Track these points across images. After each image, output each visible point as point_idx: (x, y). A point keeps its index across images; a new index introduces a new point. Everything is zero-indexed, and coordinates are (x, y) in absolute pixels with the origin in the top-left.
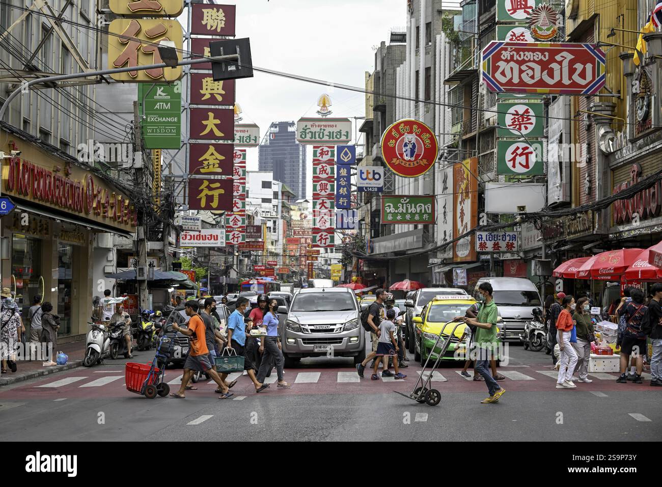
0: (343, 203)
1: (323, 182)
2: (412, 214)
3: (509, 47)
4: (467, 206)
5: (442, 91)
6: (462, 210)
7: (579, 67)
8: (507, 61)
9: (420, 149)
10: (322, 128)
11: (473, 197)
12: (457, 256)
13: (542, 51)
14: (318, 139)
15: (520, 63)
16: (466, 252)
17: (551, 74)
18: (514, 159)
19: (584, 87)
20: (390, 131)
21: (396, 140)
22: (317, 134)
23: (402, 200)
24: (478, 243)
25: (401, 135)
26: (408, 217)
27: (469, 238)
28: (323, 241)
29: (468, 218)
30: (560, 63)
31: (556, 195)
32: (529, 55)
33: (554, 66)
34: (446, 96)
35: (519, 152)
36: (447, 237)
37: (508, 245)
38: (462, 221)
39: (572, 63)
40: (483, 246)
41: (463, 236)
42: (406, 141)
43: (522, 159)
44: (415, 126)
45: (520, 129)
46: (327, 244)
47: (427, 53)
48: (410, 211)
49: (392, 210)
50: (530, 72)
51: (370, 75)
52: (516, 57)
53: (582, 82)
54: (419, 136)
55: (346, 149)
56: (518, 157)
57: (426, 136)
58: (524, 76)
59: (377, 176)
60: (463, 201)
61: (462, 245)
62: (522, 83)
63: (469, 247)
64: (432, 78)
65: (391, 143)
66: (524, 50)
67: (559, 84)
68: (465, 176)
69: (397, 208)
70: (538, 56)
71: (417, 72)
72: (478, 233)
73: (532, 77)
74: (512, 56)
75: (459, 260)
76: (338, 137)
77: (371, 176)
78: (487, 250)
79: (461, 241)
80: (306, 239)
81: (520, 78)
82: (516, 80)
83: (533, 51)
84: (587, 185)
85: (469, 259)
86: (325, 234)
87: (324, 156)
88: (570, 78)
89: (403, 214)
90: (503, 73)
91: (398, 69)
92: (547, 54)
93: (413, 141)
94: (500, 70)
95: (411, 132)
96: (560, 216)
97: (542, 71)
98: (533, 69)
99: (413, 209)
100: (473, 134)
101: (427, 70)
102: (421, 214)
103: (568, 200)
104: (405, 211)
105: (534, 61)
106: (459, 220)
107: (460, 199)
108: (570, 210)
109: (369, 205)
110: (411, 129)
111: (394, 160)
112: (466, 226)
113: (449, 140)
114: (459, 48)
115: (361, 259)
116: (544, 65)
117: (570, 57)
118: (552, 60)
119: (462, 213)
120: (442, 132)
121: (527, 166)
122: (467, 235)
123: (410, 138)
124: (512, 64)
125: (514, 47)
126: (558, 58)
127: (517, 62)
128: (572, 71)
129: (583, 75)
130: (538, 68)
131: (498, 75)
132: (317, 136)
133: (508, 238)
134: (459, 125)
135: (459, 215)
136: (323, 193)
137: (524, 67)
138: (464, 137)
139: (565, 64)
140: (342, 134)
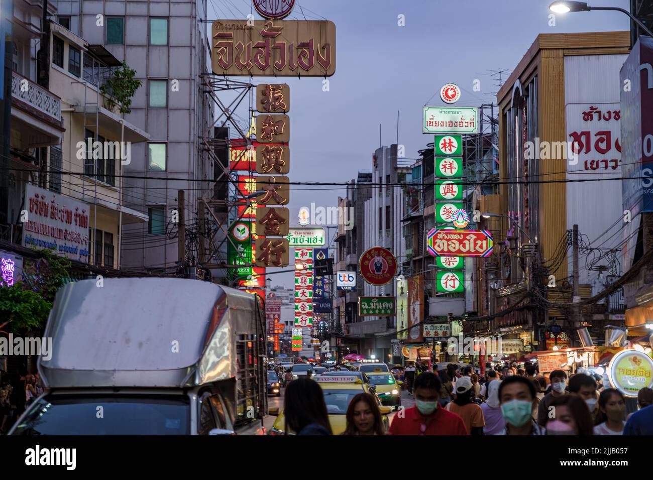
0: (319, 292)
1: (303, 276)
2: (380, 310)
3: (442, 232)
4: (417, 307)
5: (399, 226)
6: (414, 308)
7: (479, 242)
8: (441, 239)
9: (385, 266)
10: (303, 235)
11: (421, 300)
12: (411, 338)
13: (459, 234)
14: (299, 243)
15: (448, 240)
16: (417, 336)
17: (464, 246)
18: (446, 283)
19: (482, 253)
20: (365, 255)
21: (369, 261)
22: (298, 240)
23: (373, 301)
24: (425, 331)
25: (373, 257)
26: (377, 311)
27: (419, 327)
28: (304, 322)
29: (418, 314)
30: (469, 240)
31: (470, 308)
32: (453, 236)
33: (466, 242)
34: (402, 229)
35: (449, 278)
36: (404, 326)
37: (443, 333)
38: (414, 315)
39: (475, 240)
40: (428, 333)
41: (415, 326)
42: (376, 261)
43: (451, 283)
44: (382, 252)
45: (449, 265)
46: (307, 325)
47: (387, 196)
48: (378, 307)
49: (366, 306)
50: (453, 245)
51: (341, 199)
52: (446, 237)
53: (481, 251)
54: (384, 258)
55: (321, 251)
56: (448, 281)
57: (389, 258)
58: (450, 247)
59: (351, 279)
60: (414, 302)
61: (414, 331)
62: (449, 251)
63: (419, 333)
64: (391, 213)
65: (366, 262)
66: (450, 234)
67: (469, 252)
68: (416, 286)
69: (369, 305)
70: (457, 237)
71: (381, 209)
72: (425, 325)
73: (454, 248)
74: (443, 237)
75: (412, 341)
76: (315, 241)
77: (346, 279)
78: (431, 336)
79: (414, 329)
80: (274, 315)
81: (448, 248)
82: (446, 250)
83: (455, 234)
84: (486, 304)
85: (419, 341)
86: (305, 316)
87: (304, 256)
88: (475, 248)
89: (373, 309)
90: (439, 246)
91: (365, 202)
92: (462, 235)
93: (381, 261)
94: (437, 244)
95: (379, 256)
96: (471, 321)
97: (460, 244)
98: (454, 244)
99: (380, 306)
100: (420, 257)
101: (388, 207)
102: (386, 310)
103: (476, 310)
104: (375, 308)
105: (455, 239)
106: (412, 315)
107: (412, 301)
108: (477, 318)
109: (344, 298)
110: (379, 253)
111: (368, 274)
112: (417, 319)
113: (404, 259)
114: (410, 196)
115: (339, 338)
116: (460, 242)
117: (474, 237)
118: (465, 239)
119: (414, 310)
120: (398, 255)
121: (454, 287)
122: (417, 325)
123: (378, 259)
124: (444, 241)
125: (444, 232)
126: (468, 237)
127: (446, 240)
128: (475, 244)
129: (481, 247)
130: (457, 243)
131: (436, 247)
132: (298, 241)
133: (443, 328)
134: (411, 250)
135: (412, 311)
136: (303, 285)
137: (450, 243)
138: (414, 259)
139: (472, 241)
140: (318, 239)
